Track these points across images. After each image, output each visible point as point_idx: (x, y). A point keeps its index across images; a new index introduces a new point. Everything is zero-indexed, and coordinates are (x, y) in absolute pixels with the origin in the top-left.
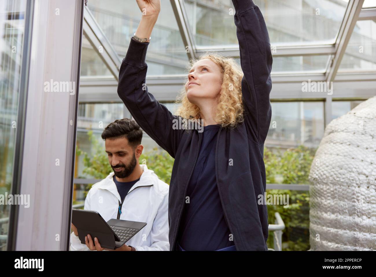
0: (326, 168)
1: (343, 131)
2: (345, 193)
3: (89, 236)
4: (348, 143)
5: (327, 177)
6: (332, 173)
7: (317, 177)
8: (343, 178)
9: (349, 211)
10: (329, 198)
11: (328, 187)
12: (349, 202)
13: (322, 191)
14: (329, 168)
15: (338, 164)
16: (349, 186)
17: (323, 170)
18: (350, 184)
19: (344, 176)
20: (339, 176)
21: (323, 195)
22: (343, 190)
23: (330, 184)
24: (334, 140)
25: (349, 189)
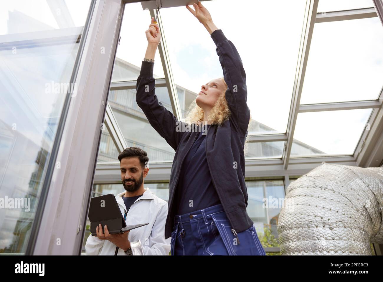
0: (290, 216)
1: (299, 187)
2: (307, 233)
3: (100, 225)
4: (304, 195)
5: (292, 223)
6: (295, 219)
7: (284, 224)
8: (304, 222)
9: (311, 248)
10: (295, 240)
11: (293, 231)
12: (311, 241)
13: (289, 235)
14: (292, 215)
15: (299, 211)
16: (309, 227)
17: (288, 218)
18: (310, 225)
19: (304, 220)
20: (301, 220)
21: (289, 238)
22: (305, 231)
23: (294, 228)
24: (294, 195)
25: (310, 229)
